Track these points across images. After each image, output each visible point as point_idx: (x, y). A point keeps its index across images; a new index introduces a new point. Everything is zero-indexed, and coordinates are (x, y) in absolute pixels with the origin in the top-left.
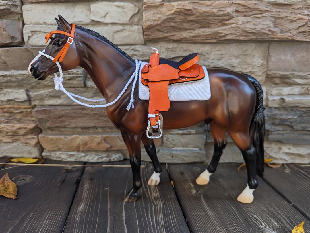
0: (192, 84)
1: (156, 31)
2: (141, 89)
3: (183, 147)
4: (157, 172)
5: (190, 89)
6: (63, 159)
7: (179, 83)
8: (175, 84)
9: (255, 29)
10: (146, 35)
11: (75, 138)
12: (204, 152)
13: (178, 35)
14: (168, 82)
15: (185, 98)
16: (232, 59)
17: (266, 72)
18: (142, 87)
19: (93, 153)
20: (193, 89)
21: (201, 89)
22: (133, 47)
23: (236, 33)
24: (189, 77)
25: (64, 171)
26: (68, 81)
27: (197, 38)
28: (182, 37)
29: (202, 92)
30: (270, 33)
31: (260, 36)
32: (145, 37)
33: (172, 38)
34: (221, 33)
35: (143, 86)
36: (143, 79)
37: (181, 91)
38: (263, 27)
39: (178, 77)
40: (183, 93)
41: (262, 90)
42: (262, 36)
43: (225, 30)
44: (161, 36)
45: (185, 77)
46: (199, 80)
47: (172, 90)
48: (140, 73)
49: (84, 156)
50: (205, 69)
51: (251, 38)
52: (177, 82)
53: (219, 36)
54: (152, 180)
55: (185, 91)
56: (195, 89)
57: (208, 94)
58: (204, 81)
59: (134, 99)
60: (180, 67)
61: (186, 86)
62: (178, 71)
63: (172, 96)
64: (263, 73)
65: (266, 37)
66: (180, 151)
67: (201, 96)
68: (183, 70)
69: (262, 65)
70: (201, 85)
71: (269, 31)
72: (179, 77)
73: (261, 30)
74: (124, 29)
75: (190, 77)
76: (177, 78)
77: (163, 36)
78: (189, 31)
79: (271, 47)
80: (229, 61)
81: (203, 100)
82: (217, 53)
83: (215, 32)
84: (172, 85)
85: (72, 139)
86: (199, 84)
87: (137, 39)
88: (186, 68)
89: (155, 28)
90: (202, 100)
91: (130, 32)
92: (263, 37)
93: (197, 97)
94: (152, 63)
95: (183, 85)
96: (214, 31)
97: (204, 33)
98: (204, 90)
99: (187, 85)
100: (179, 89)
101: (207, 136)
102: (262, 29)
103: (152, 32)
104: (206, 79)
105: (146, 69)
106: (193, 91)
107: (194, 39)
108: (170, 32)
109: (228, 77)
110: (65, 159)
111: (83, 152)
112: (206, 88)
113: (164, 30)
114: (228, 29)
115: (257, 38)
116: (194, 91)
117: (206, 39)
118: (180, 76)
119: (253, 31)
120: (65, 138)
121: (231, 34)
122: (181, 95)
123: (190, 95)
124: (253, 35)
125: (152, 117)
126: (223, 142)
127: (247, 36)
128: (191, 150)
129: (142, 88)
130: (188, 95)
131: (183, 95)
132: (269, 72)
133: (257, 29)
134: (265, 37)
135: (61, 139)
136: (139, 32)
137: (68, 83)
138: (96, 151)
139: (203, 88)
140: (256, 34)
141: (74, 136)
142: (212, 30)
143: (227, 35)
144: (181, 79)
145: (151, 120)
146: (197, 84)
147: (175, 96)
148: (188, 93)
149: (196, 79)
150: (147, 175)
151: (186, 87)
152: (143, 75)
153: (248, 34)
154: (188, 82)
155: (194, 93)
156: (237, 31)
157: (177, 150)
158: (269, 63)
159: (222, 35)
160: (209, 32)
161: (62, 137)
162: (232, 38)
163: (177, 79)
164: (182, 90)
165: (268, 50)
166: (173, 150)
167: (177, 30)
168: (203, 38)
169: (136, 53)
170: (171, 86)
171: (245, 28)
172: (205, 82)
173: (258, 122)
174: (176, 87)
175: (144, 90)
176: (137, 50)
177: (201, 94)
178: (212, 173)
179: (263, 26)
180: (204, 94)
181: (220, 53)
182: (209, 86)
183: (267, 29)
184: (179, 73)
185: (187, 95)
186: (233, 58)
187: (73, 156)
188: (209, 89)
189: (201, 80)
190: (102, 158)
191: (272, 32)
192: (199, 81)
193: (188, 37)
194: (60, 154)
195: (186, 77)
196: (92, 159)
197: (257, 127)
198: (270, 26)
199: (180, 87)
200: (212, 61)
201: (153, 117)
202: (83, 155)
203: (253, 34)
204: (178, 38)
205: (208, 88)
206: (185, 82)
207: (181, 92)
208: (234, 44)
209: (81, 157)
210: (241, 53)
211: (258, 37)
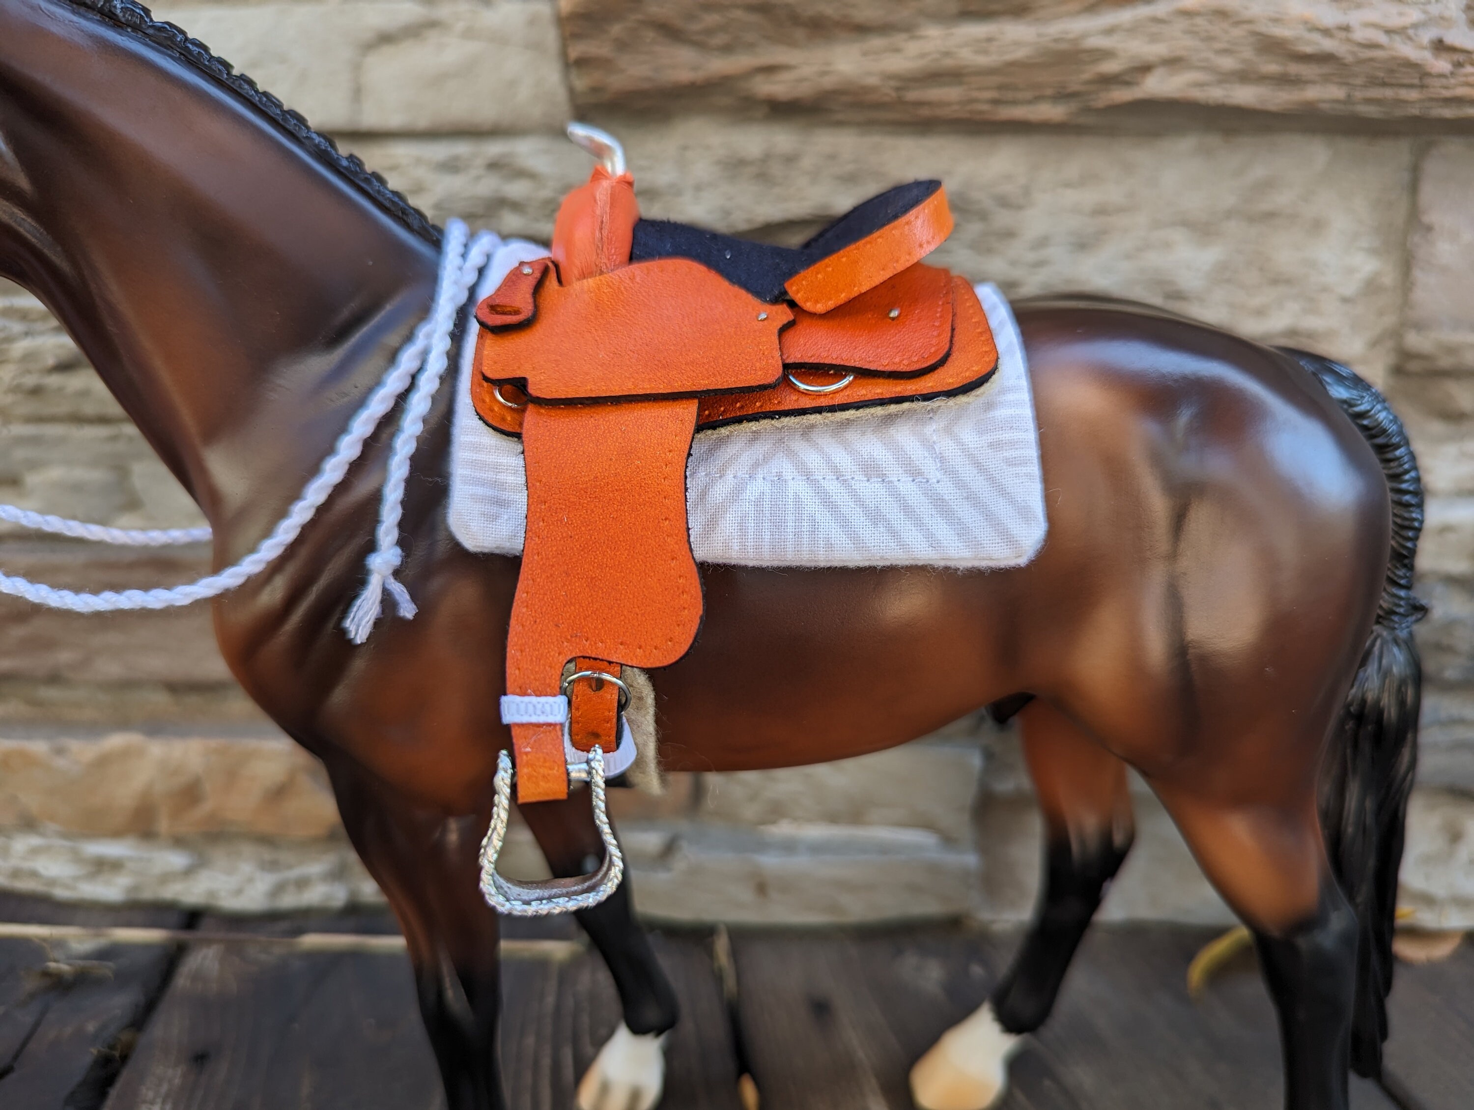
0: (892, 431)
1: (650, 35)
2: (474, 464)
3: (833, 818)
4: (638, 1029)
5: (871, 470)
6: (52, 882)
7: (786, 421)
8: (754, 426)
9: (1343, 35)
10: (582, 63)
11: (126, 754)
12: (970, 860)
13: (807, 71)
14: (689, 411)
15: (829, 546)
16: (1167, 245)
17: (1396, 333)
18: (476, 448)
19: (248, 849)
20: (895, 473)
21: (968, 473)
22: (494, 149)
23: (1211, 55)
24: (863, 374)
25: (30, 984)
26: (54, 380)
27: (935, 93)
28: (828, 83)
29: (972, 498)
30: (1442, 65)
31: (1374, 82)
32: (581, 83)
33: (765, 87)
34: (1106, 54)
35: (489, 438)
36: (486, 379)
37: (797, 486)
38: (1395, 21)
39: (778, 372)
40: (812, 505)
41: (1418, 480)
42: (1384, 84)
43: (1133, 30)
44: (684, 76)
45: (832, 366)
46: (951, 393)
47: (729, 476)
48: (474, 328)
49: (188, 872)
50: (994, 307)
51: (1312, 93)
52: (768, 408)
53: (1086, 76)
54: (605, 1089)
55: (832, 486)
56: (915, 473)
57: (1024, 513)
58: (990, 406)
59: (401, 543)
60: (797, 289)
61: (846, 446)
62: (783, 314)
63: (728, 526)
64: (1374, 344)
65: (1413, 95)
66: (817, 848)
67: (962, 531)
68: (820, 308)
69: (1371, 287)
70: (968, 435)
71: (1440, 46)
72: (786, 366)
73: (1382, 38)
74: (433, 24)
75: (873, 367)
76: (770, 379)
77: (697, 76)
78: (876, 42)
79: (1432, 167)
80: (1154, 260)
81: (983, 564)
82: (1071, 197)
83: (1063, 46)
84: (724, 431)
85: (103, 762)
86: (948, 430)
87: (524, 93)
88: (843, 297)
89: (640, 17)
90: (969, 564)
91: (472, 47)
92: (1389, 93)
93: (930, 536)
94: (569, 254)
95: (814, 435)
96: (1056, 41)
97: (985, 52)
98: (991, 480)
99: (851, 435)
100: (783, 465)
101: (989, 756)
102: (1389, 32)
103: (622, 45)
104: (1004, 391)
105: (523, 301)
106: (900, 485)
107: (913, 95)
108: (751, 47)
109: (1185, 378)
110: (66, 886)
111: (179, 842)
112: (1011, 462)
113: (710, 32)
114: (1155, 28)
115: (1349, 100)
116: (907, 487)
117: (996, 102)
118: (796, 356)
119: (1328, 45)
120: (60, 751)
121: (1173, 63)
122: (798, 520)
123: (876, 517)
124: (1326, 79)
125: (538, 725)
126: (1107, 837)
127: (1283, 80)
128: (883, 849)
129: (482, 457)
130: (858, 519)
131: (813, 520)
132: (1414, 341)
133: (1360, 35)
134: (1404, 94)
135: (28, 760)
136: (535, 46)
137: (60, 389)
138: (266, 840)
139: (979, 466)
140: (1345, 65)
141: (116, 741)
142: (1039, 35)
143: (1146, 68)
144: (802, 386)
145: (523, 747)
146: (932, 429)
147: (751, 524)
148: (859, 501)
149: (927, 384)
150: (585, 1019)
151: (841, 457)
152: (495, 347)
153: (1294, 68)
154: (861, 413)
155: (907, 509)
156: (1218, 45)
157: (789, 847)
158: (1418, 274)
159: (1110, 67)
160: (1017, 44)
161: (39, 747)
162: (1176, 95)
163: (763, 388)
164: (808, 476)
165: (1413, 188)
166: (763, 846)
167: (800, 34)
168: (975, 94)
169: (517, 189)
170: (722, 442)
171: (1276, 21)
172: (1001, 413)
173: (1381, 713)
174: (760, 449)
175: (496, 468)
176: (521, 173)
177: (967, 513)
178: (1025, 1036)
179: (1401, 14)
180: (989, 517)
181: (1089, 197)
182: (1032, 453)
183: (1427, 36)
184: (790, 336)
185: (844, 523)
186: (1178, 235)
187: (114, 866)
188: (1035, 469)
189: (962, 399)
190: (302, 883)
191: (1457, 57)
192: (952, 402)
193: (872, 81)
194: (35, 852)
195: (838, 371)
196: (239, 892)
197: (1366, 747)
198: (1447, 14)
199: (791, 454)
200: (1031, 256)
201: (542, 719)
202: (177, 860)
203: (1326, 69)
204: (804, 90)
205: (1024, 462)
206: (832, 409)
207: (797, 496)
208: (1186, 144)
209: (166, 878)
210: (1229, 200)
211: (1359, 94)
